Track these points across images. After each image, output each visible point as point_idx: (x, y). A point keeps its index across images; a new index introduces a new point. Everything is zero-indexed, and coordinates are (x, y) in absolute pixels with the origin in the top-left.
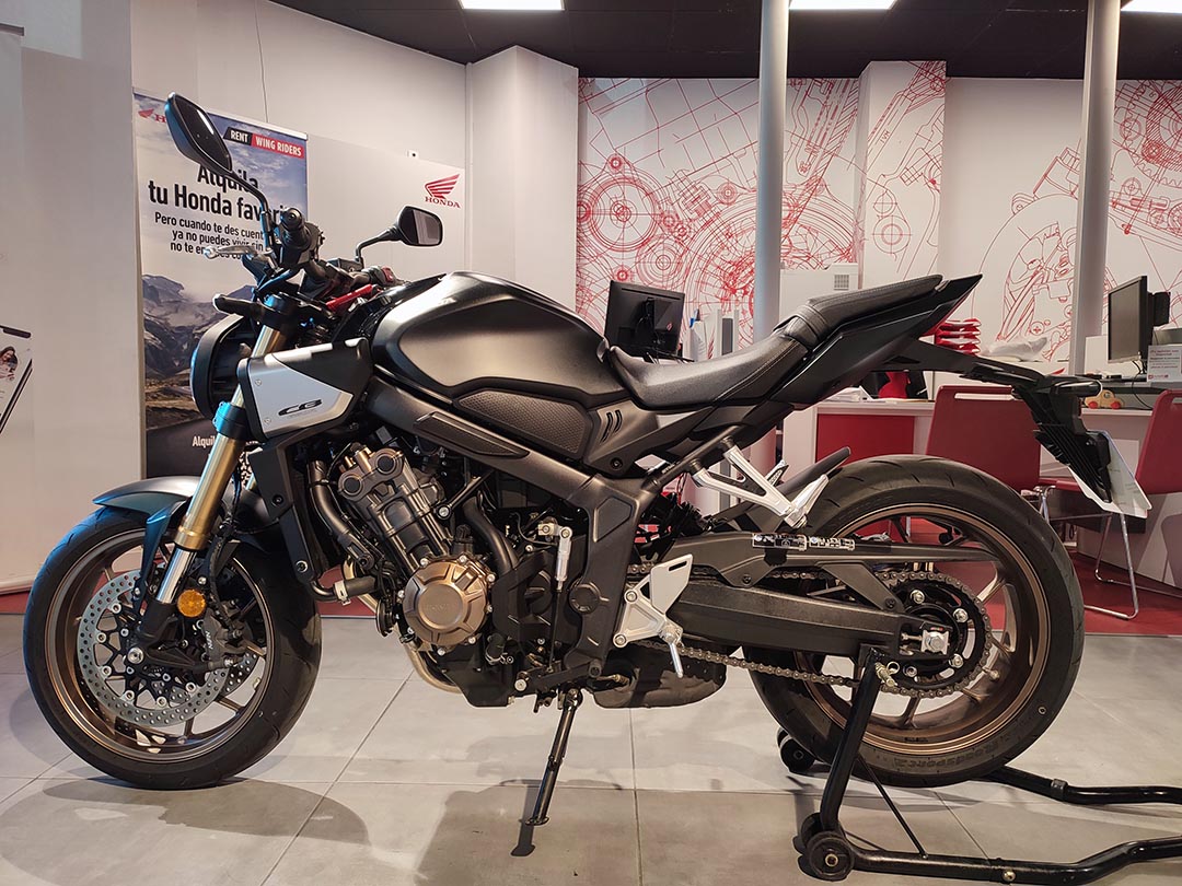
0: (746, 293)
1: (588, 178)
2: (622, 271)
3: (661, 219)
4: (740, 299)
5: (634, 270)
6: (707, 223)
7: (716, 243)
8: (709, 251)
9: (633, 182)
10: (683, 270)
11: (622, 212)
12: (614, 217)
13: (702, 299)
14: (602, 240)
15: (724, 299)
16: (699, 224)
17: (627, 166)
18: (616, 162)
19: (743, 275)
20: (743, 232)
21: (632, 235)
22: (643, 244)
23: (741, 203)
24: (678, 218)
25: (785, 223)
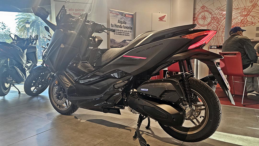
1: (196, 11)
3: (213, 18)
9: (207, 11)
10: (219, 29)
11: (204, 18)
12: (202, 19)
13: (223, 35)
14: (199, 24)
17: (205, 8)
18: (203, 7)
21: (206, 23)
22: (209, 24)
24: (218, 18)
25: (246, 16)
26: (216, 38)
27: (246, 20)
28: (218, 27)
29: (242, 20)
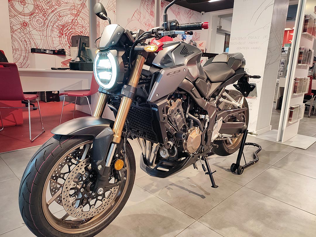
0: (66, 35)
2: (25, 23)
3: (37, 7)
4: (64, 37)
5: (29, 23)
6: (53, 11)
7: (56, 18)
8: (54, 20)
10: (46, 25)
12: (20, 3)
13: (53, 36)
14: (16, 10)
15: (60, 37)
16: (50, 11)
19: (65, 30)
20: (64, 16)
21: (27, 11)
22: (31, 14)
23: (63, 7)
24: (43, 8)
25: (76, 15)
26: (44, 38)
27: (76, 21)
28: (46, 22)
29: (72, 21)
